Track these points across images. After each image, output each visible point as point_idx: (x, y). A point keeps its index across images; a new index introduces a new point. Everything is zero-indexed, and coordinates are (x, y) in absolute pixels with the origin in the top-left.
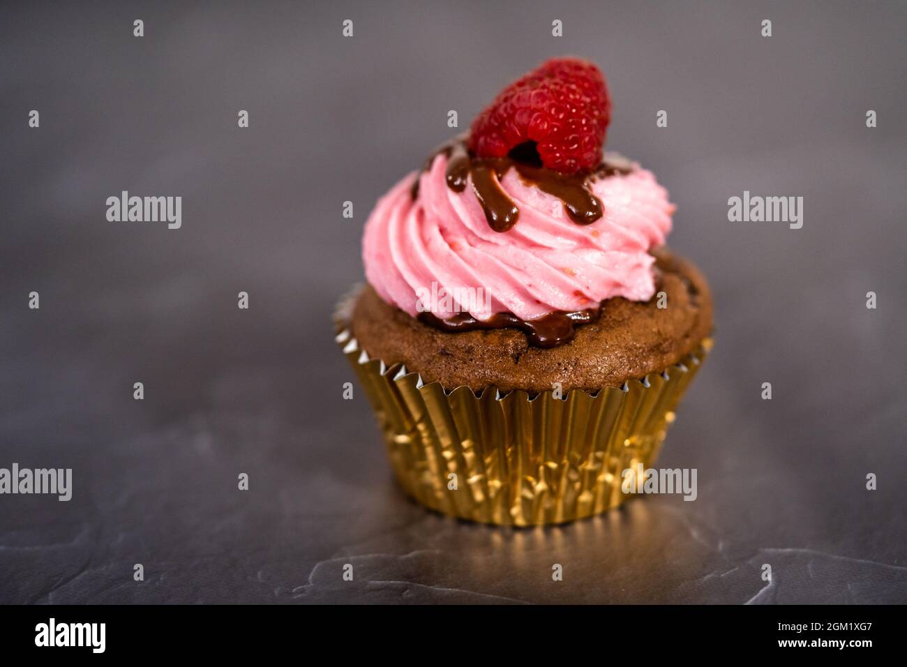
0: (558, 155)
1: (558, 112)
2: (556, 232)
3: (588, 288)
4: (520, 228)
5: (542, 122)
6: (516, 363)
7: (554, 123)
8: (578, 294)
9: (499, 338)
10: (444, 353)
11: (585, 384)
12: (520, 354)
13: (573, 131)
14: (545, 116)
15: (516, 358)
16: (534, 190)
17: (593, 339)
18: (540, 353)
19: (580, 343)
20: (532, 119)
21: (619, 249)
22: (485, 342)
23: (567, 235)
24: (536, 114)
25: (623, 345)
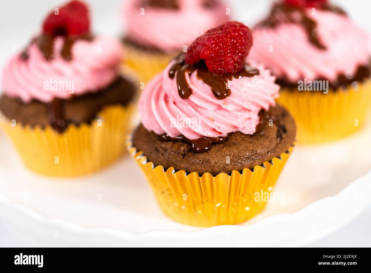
0: (215, 66)
1: (215, 47)
2: (207, 101)
3: (219, 128)
4: (192, 98)
5: (207, 51)
6: (183, 158)
7: (213, 52)
8: (214, 130)
9: (179, 146)
10: (157, 150)
11: (211, 171)
12: (185, 154)
13: (222, 56)
14: (208, 48)
15: (184, 155)
16: (201, 82)
17: (219, 150)
18: (194, 155)
19: (212, 152)
20: (202, 50)
21: (239, 111)
22: (172, 147)
23: (212, 103)
24: (205, 47)
25: (233, 154)
